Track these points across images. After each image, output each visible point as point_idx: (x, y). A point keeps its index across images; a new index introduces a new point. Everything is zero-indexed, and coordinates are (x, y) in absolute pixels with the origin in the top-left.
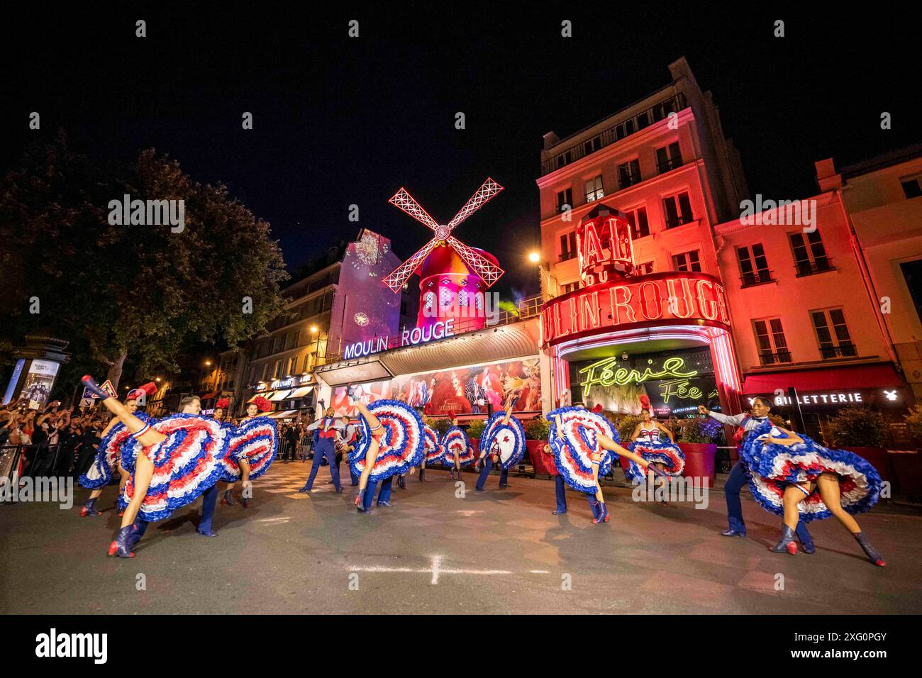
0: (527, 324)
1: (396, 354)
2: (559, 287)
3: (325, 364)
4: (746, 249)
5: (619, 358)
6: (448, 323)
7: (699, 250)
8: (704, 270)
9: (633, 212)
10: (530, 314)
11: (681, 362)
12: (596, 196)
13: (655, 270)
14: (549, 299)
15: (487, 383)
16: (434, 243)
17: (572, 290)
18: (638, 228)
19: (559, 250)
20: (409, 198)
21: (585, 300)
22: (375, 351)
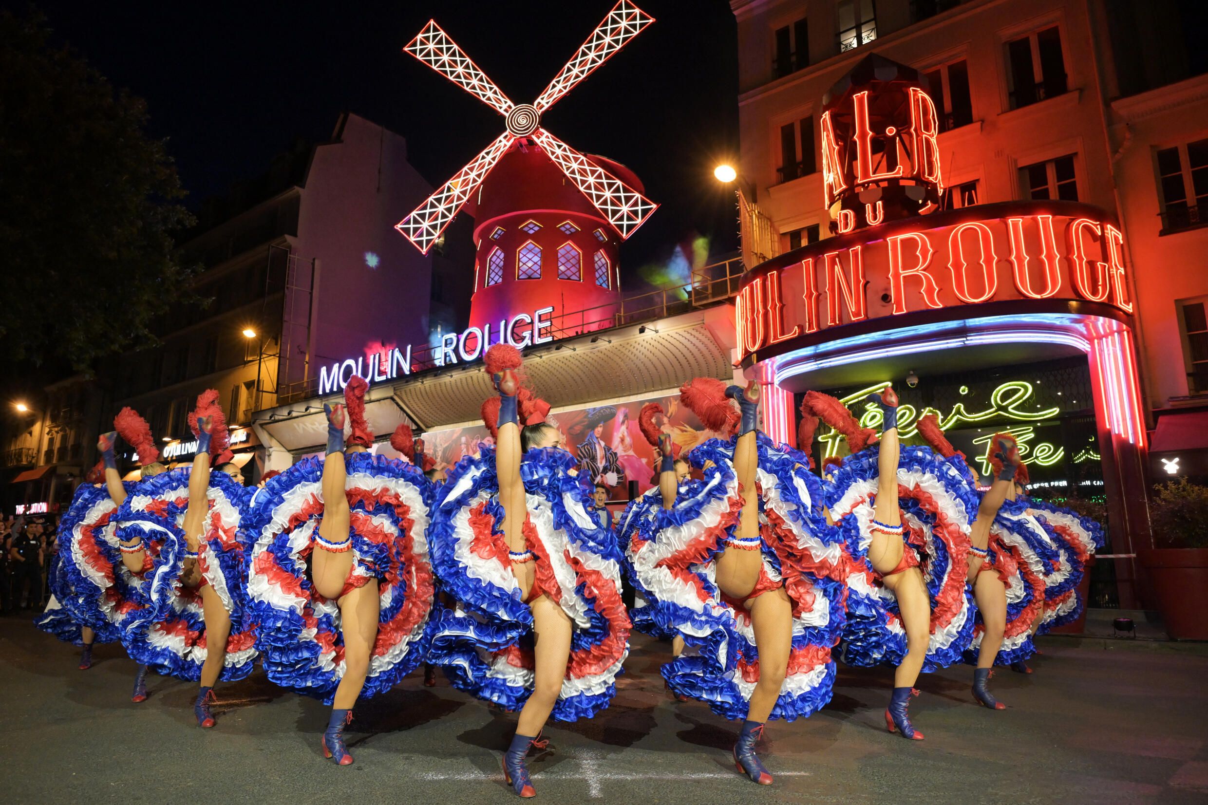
0: (711, 315)
1: (429, 382)
2: (776, 238)
3: (275, 405)
4: (1173, 153)
5: (899, 385)
6: (540, 316)
7: (1076, 154)
8: (1083, 195)
9: (938, 72)
10: (714, 295)
11: (1026, 388)
12: (859, 38)
13: (981, 198)
14: (755, 263)
15: (622, 440)
16: (503, 144)
17: (804, 243)
18: (948, 106)
19: (777, 159)
20: (448, 42)
21: (833, 263)
22: (383, 378)
